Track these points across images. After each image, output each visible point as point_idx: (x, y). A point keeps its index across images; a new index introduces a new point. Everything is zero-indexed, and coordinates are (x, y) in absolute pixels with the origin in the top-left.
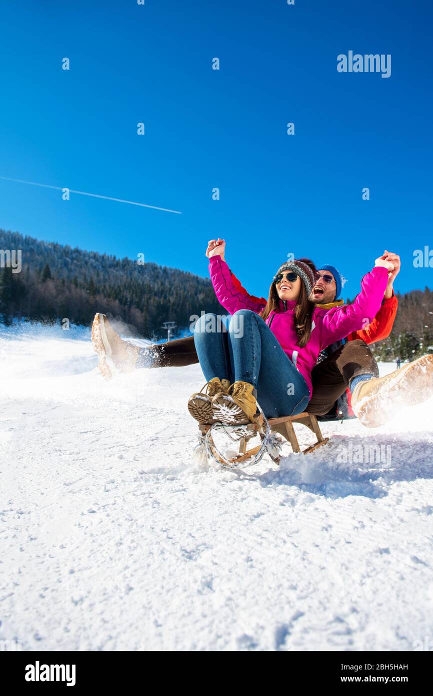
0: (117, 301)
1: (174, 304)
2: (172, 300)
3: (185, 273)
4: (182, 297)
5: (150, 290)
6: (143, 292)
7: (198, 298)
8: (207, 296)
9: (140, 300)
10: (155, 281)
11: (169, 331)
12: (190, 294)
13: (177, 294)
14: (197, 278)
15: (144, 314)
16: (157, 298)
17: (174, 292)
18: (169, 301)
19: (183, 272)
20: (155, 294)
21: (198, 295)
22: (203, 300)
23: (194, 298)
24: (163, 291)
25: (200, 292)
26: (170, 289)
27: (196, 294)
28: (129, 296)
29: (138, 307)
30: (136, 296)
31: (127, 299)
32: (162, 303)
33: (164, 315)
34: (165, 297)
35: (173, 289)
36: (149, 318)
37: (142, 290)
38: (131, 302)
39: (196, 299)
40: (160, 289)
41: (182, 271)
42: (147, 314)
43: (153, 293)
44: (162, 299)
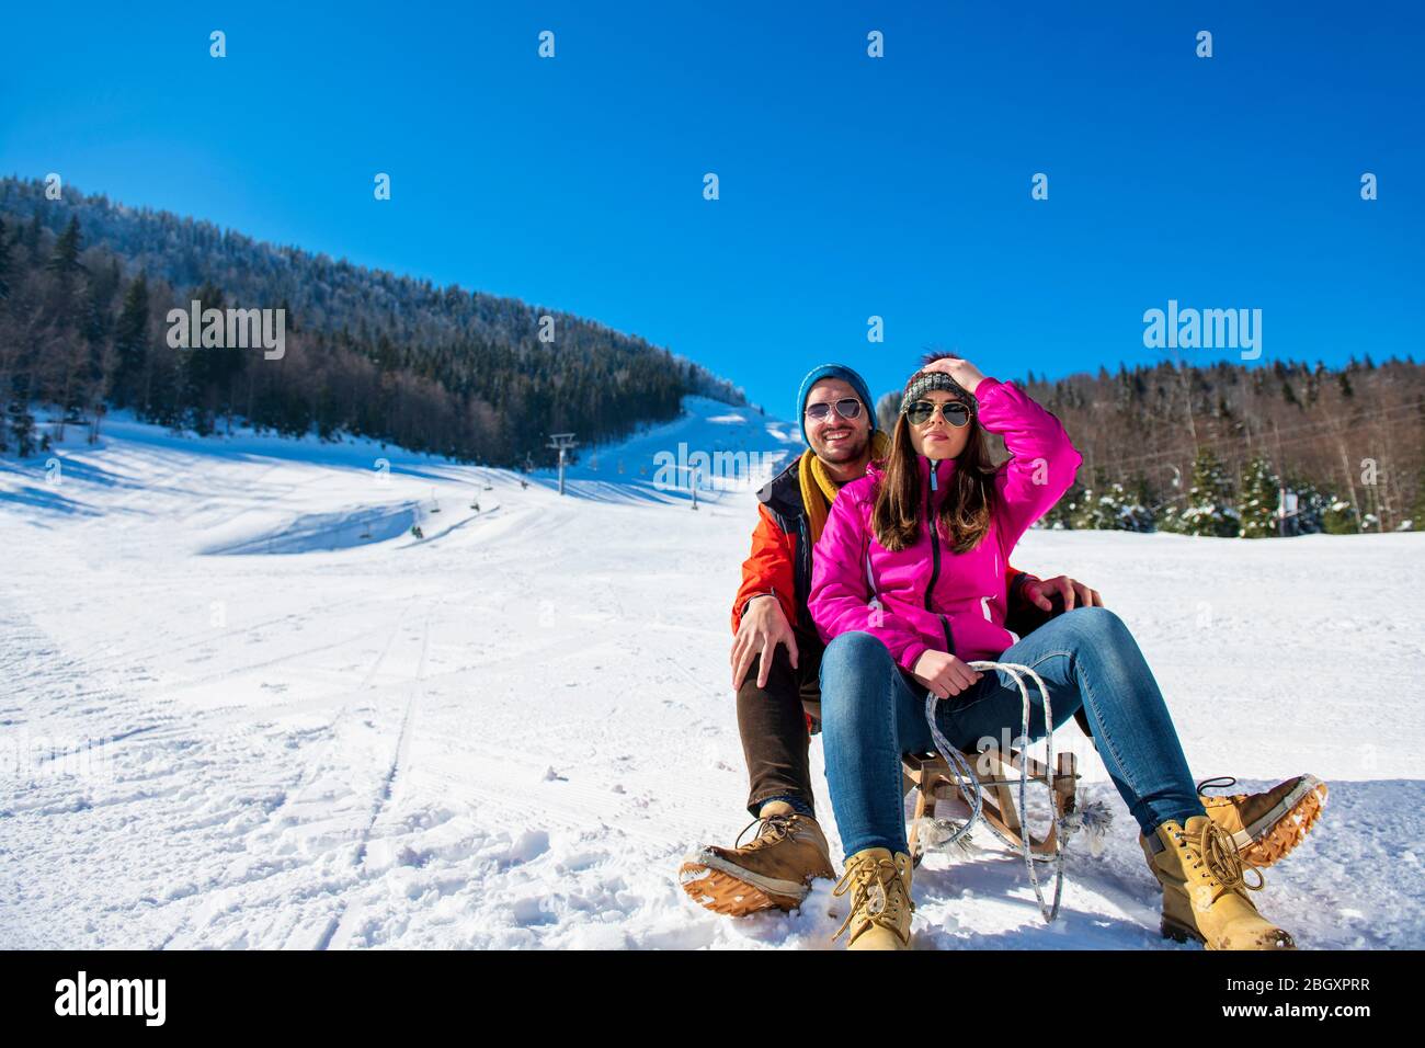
0: (440, 385)
1: (563, 392)
2: (559, 382)
3: (585, 322)
4: (580, 376)
5: (511, 361)
6: (494, 364)
7: (615, 380)
8: (634, 375)
9: (490, 381)
10: (518, 341)
11: (562, 454)
12: (597, 370)
13: (569, 370)
14: (612, 335)
15: (498, 414)
16: (525, 379)
17: (563, 365)
18: (552, 385)
19: (581, 320)
20: (522, 370)
21: (615, 374)
22: (626, 384)
23: (607, 380)
24: (537, 363)
25: (620, 367)
26: (554, 358)
27: (610, 371)
28: (464, 373)
29: (486, 397)
30: (479, 372)
31: (459, 379)
32: (537, 389)
33: (543, 416)
34: (544, 377)
35: (559, 356)
36: (511, 423)
37: (491, 360)
38: (470, 384)
39: (610, 382)
40: (532, 359)
41: (578, 318)
42: (506, 413)
43: (517, 367)
44: (536, 381)
